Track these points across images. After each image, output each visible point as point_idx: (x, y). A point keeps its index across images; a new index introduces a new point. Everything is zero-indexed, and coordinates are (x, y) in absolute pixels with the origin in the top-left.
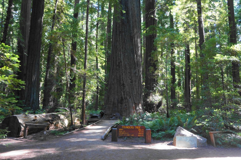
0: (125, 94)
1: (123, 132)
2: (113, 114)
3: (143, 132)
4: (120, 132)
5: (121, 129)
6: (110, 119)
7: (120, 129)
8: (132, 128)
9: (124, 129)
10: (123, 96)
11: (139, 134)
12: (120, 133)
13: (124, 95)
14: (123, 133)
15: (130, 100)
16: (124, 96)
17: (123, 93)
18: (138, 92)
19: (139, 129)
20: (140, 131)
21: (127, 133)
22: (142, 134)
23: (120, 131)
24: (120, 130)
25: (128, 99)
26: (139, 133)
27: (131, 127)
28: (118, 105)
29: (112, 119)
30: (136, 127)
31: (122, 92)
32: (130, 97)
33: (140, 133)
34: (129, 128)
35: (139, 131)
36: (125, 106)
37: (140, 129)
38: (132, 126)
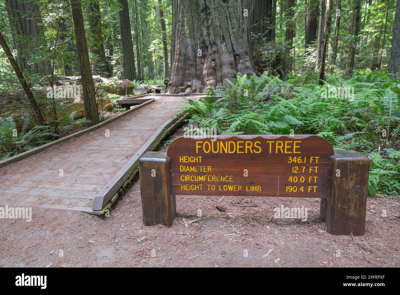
0: (211, 32)
1: (201, 174)
2: (185, 83)
3: (313, 174)
4: (185, 173)
5: (192, 160)
6: (179, 94)
7: (183, 159)
8: (253, 148)
9: (205, 157)
10: (206, 39)
11: (293, 184)
12: (187, 178)
13: (209, 34)
14: (202, 178)
15: (223, 46)
16: (207, 37)
17: (205, 32)
18: (241, 26)
19: (293, 155)
20: (297, 164)
21: (223, 179)
22: (312, 184)
23: (183, 169)
24: (183, 164)
25: (219, 44)
26: (294, 175)
27: (244, 145)
28: (196, 62)
29: (183, 93)
30: (274, 145)
31: (203, 28)
32: (224, 39)
33: (299, 175)
34: (232, 149)
35: (294, 164)
36: (213, 62)
37: (297, 155)
38: (253, 140)
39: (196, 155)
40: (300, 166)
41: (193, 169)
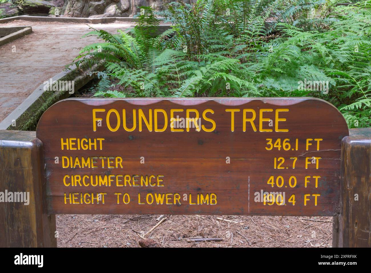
1: (104, 172)
3: (312, 171)
4: (72, 171)
5: (85, 144)
7: (68, 144)
9: (110, 139)
12: (76, 181)
14: (105, 181)
19: (274, 136)
20: (282, 153)
21: (145, 182)
22: (311, 190)
23: (68, 163)
24: (69, 153)
26: (277, 173)
29: (101, 17)
30: (239, 117)
33: (286, 173)
34: (161, 125)
35: (276, 153)
37: (282, 136)
38: (201, 107)
39: (93, 136)
40: (288, 155)
41: (88, 163)
